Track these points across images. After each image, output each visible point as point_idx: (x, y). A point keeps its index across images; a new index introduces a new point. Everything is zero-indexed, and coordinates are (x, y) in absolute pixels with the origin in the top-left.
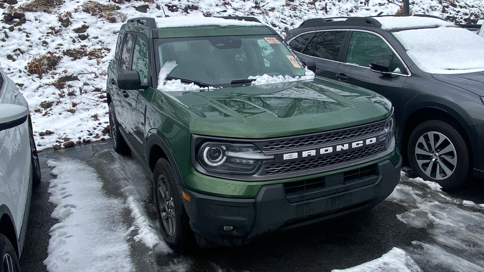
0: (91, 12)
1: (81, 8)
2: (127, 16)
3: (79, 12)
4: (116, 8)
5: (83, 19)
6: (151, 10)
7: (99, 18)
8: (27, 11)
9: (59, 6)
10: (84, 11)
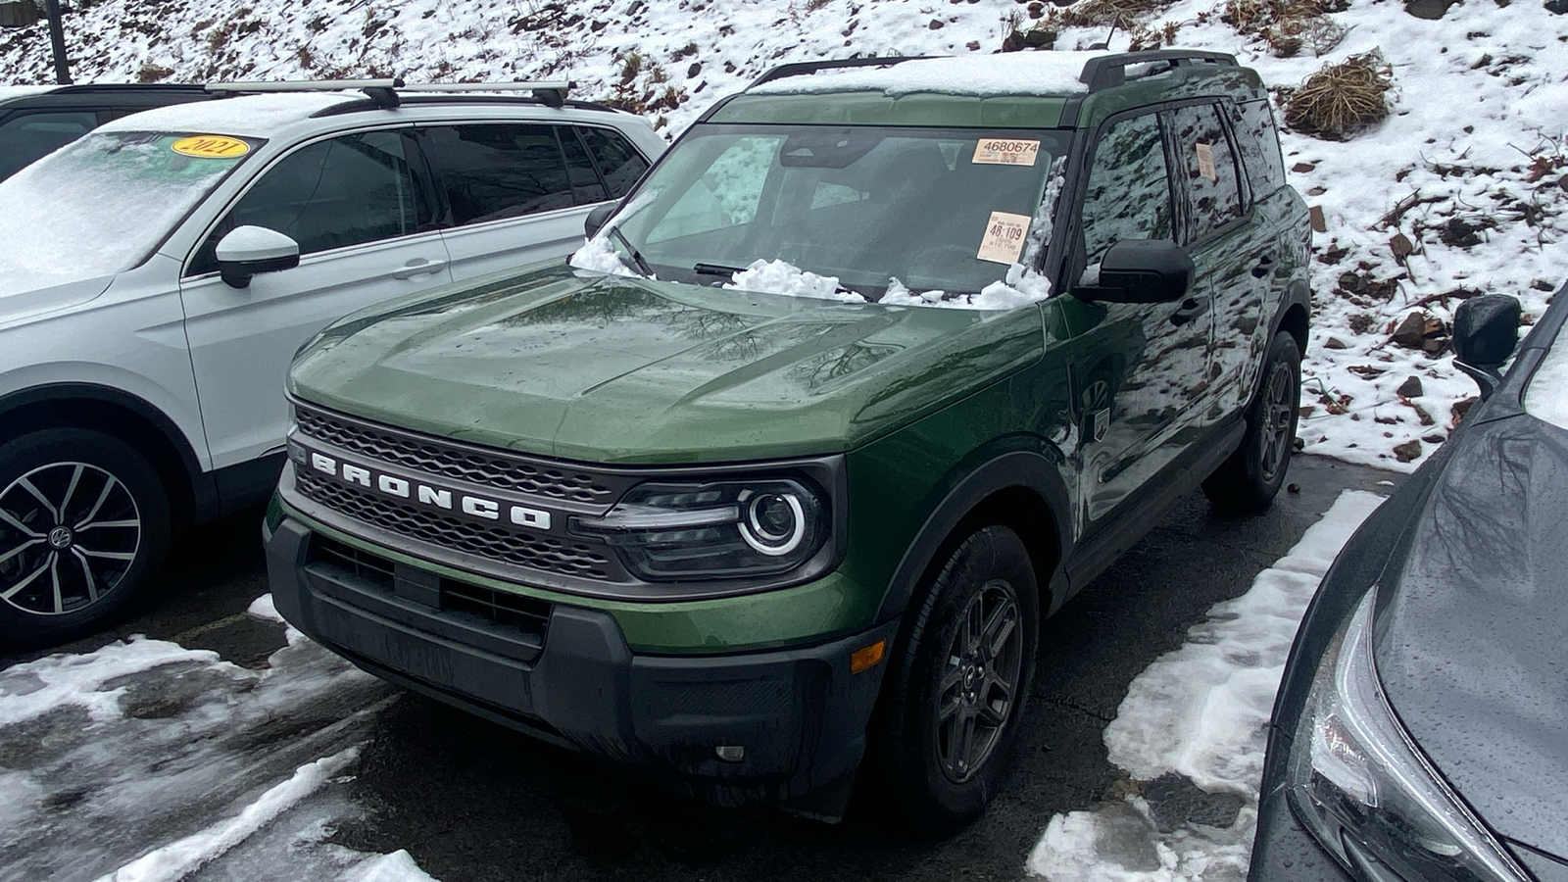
0: (1243, 24)
1: (1223, 10)
2: (1351, 33)
3: (1206, 25)
4: (1332, 6)
5: (1200, 45)
6: (1463, 9)
7: (1255, 41)
8: (1075, 24)
9: (1164, 7)
10: (1225, 19)
